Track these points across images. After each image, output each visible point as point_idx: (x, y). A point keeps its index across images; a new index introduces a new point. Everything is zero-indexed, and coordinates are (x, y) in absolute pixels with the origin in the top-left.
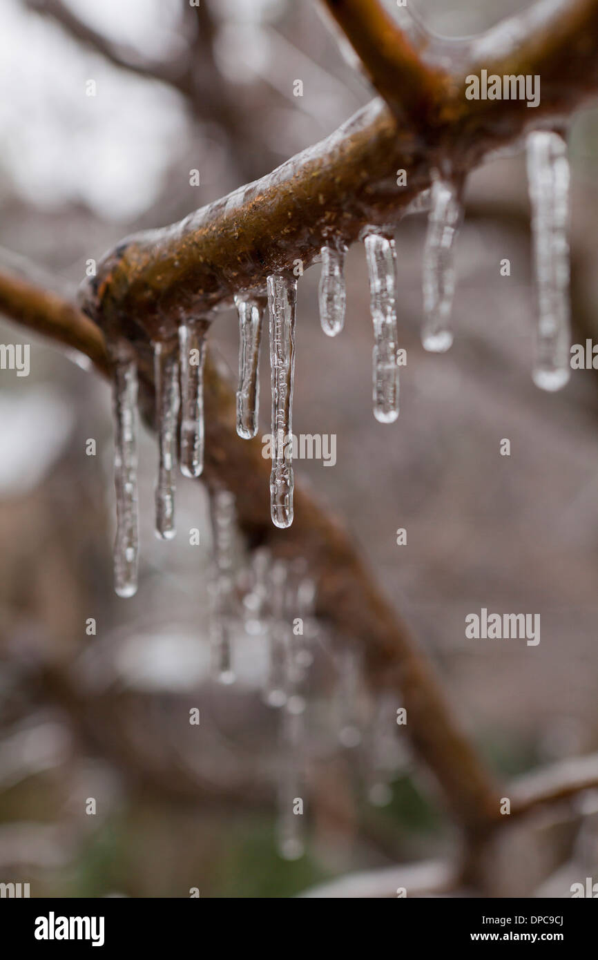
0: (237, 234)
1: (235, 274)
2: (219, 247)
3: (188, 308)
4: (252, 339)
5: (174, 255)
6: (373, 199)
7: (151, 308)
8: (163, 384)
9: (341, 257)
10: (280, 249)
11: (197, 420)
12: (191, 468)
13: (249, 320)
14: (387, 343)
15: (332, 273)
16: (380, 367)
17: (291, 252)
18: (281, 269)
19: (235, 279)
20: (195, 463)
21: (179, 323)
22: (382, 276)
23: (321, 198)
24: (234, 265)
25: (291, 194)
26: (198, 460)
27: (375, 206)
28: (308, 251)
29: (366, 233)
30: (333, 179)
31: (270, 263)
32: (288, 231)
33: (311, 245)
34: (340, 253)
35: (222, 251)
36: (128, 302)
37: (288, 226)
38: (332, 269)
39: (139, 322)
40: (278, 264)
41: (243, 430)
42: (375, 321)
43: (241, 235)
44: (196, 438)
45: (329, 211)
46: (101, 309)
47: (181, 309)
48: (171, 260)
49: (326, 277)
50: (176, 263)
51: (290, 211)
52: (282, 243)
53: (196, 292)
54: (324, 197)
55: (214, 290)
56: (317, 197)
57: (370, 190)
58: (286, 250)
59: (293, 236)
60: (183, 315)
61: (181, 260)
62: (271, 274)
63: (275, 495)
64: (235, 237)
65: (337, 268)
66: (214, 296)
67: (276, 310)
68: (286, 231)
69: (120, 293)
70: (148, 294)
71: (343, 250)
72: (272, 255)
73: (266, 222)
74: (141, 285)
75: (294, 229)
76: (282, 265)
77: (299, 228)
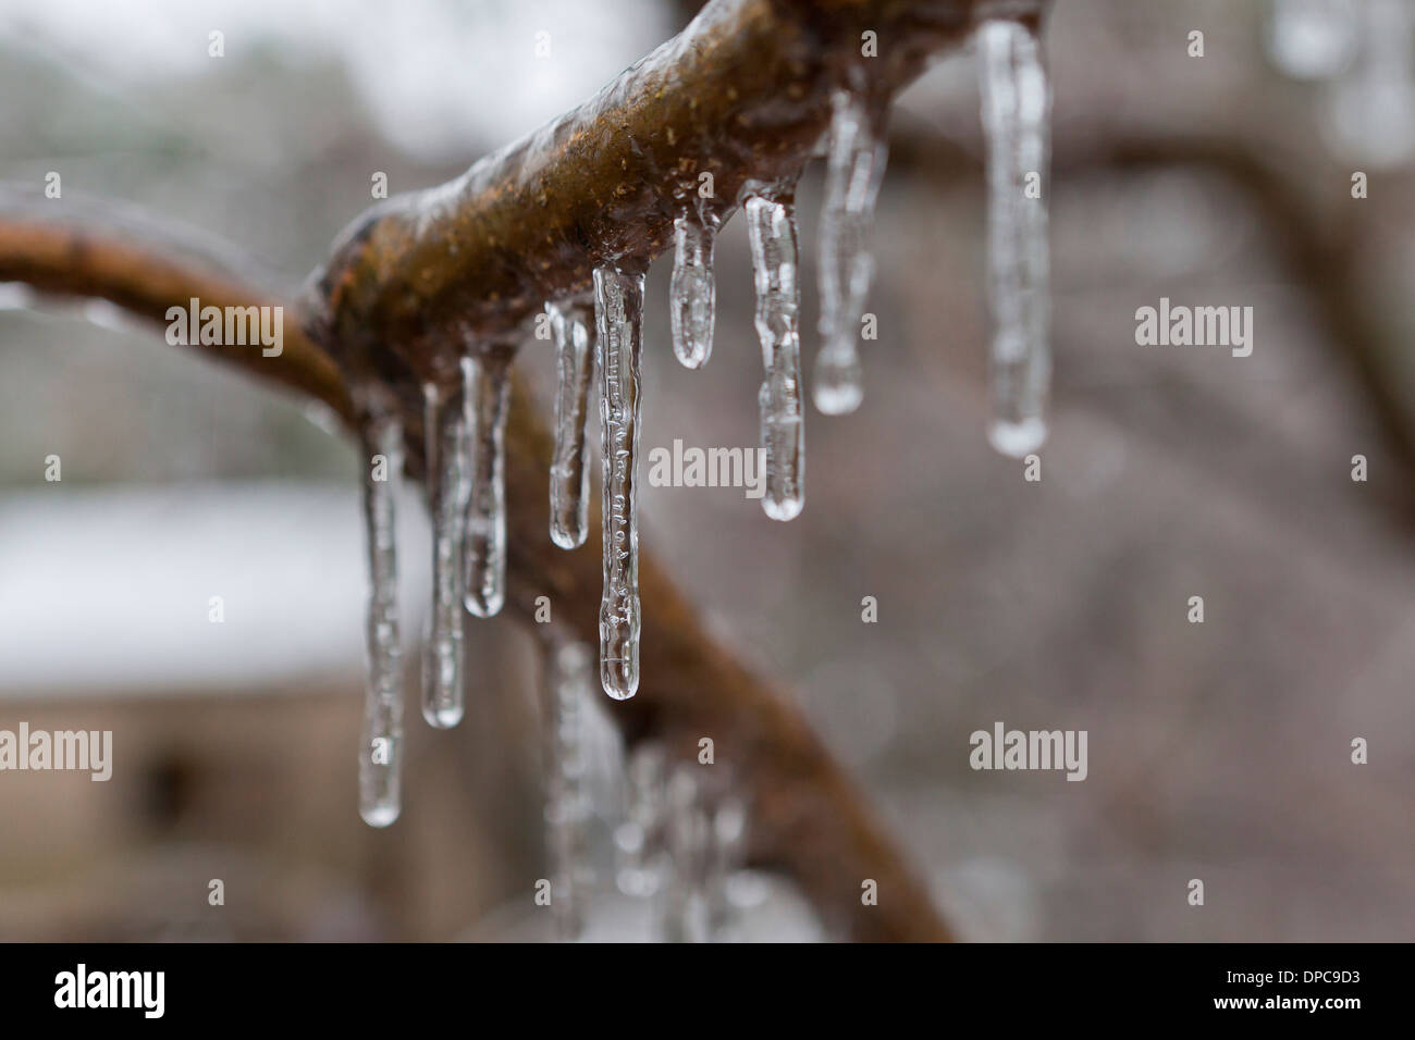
0: (543, 197)
1: (545, 265)
2: (516, 221)
3: (477, 323)
4: (573, 376)
5: (450, 235)
6: (753, 135)
7: (415, 326)
8: (440, 455)
9: (706, 233)
10: (613, 222)
11: (491, 516)
12: (482, 601)
13: (570, 342)
14: (781, 379)
15: (690, 261)
16: (771, 420)
17: (631, 226)
18: (617, 256)
19: (547, 274)
20: (487, 591)
21: (462, 350)
22: (773, 266)
23: (670, 134)
24: (543, 250)
25: (625, 128)
26: (494, 586)
27: (757, 147)
28: (659, 224)
29: (747, 194)
30: (687, 103)
31: (598, 246)
32: (622, 192)
33: (664, 214)
34: (706, 228)
35: (522, 227)
36: (379, 317)
37: (623, 183)
38: (691, 254)
39: (398, 349)
40: (611, 247)
41: (561, 533)
42: (763, 341)
43: (550, 198)
44: (490, 546)
45: (686, 156)
46: (335, 328)
47: (464, 326)
48: (446, 244)
49: (680, 267)
50: (453, 249)
51: (625, 157)
52: (617, 213)
53: (485, 297)
54: (675, 134)
55: (515, 295)
56: (664, 134)
57: (745, 120)
58: (623, 224)
59: (632, 198)
60: (469, 337)
61: (461, 244)
62: (598, 266)
63: (606, 643)
64: (541, 202)
65: (698, 252)
66: (516, 303)
67: (608, 328)
68: (620, 191)
69: (366, 300)
70: (411, 303)
71: (710, 222)
72: (600, 233)
73: (588, 177)
74: (402, 287)
75: (633, 189)
76: (617, 250)
77: (640, 186)
